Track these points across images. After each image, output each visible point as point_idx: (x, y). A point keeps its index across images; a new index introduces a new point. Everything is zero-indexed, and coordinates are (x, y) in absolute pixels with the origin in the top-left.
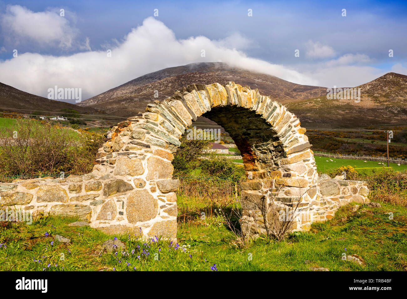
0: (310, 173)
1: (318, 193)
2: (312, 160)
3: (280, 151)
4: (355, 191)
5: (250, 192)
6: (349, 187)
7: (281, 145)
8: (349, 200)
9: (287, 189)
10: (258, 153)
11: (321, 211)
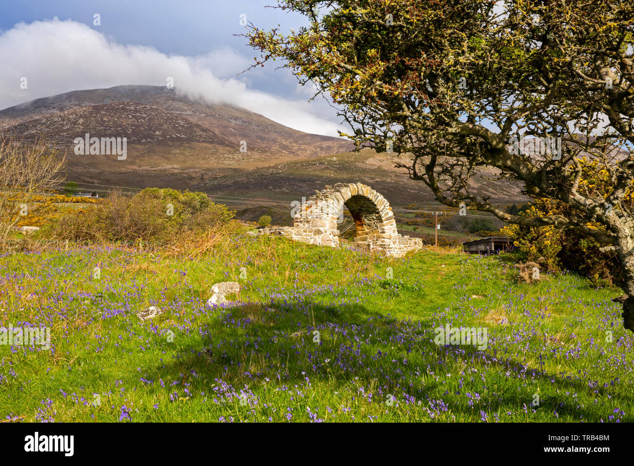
0: (394, 231)
1: (397, 243)
2: (395, 224)
3: (380, 219)
4: (415, 243)
5: (360, 242)
6: (413, 241)
7: (380, 216)
8: (412, 248)
9: (383, 239)
10: (366, 220)
11: (399, 252)
